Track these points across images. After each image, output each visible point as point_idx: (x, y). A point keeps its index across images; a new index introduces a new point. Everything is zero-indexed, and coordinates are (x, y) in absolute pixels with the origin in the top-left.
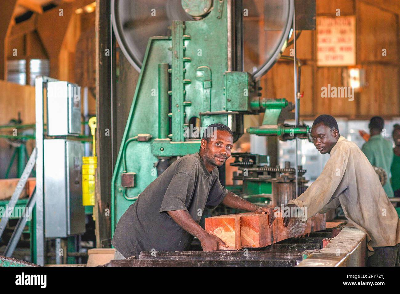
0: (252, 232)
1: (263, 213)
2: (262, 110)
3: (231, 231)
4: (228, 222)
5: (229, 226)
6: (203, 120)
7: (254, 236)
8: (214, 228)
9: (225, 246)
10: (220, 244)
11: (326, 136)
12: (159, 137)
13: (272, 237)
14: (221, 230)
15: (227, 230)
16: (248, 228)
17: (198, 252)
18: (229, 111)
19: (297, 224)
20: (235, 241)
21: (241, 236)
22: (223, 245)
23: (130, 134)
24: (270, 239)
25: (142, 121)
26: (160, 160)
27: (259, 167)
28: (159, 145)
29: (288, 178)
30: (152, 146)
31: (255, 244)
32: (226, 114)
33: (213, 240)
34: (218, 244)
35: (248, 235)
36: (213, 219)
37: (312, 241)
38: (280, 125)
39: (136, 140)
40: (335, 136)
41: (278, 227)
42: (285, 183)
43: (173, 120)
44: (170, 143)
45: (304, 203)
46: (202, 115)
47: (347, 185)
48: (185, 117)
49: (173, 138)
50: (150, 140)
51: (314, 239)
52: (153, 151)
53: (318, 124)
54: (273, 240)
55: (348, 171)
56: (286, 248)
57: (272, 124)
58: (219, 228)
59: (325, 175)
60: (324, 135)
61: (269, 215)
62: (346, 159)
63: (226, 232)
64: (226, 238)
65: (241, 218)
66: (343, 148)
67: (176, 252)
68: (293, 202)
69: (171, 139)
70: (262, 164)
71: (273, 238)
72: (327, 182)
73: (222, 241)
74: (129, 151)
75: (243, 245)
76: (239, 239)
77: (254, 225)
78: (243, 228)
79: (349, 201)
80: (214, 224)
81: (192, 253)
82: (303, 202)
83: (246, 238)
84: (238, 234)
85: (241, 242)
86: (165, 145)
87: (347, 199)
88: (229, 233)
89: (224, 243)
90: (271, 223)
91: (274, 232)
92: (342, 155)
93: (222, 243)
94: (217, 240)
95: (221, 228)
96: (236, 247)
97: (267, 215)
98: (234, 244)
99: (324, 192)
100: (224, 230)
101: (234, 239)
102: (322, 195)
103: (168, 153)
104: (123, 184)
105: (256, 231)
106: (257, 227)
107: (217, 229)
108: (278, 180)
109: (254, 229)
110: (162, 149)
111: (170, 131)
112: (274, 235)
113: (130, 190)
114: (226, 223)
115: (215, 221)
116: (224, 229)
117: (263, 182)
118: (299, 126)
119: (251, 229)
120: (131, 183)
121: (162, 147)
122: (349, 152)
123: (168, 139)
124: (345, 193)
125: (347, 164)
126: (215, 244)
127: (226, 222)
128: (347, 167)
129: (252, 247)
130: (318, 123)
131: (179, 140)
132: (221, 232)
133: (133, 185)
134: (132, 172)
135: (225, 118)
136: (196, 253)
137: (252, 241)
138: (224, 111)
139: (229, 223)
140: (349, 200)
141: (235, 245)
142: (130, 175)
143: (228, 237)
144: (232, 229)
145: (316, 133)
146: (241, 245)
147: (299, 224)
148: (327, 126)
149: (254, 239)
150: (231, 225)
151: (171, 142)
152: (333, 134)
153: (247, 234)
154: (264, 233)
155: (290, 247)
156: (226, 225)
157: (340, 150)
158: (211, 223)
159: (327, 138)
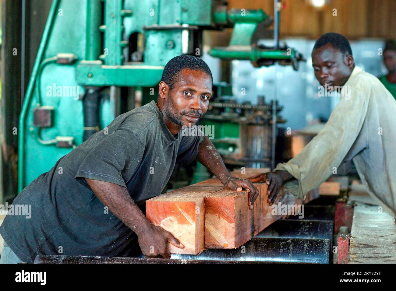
0: (223, 222)
1: (239, 189)
2: (230, 25)
3: (188, 223)
4: (184, 209)
5: (185, 214)
6: (148, 36)
7: (226, 229)
8: (161, 217)
9: (178, 245)
10: (170, 241)
11: (336, 65)
12: (87, 58)
13: (253, 226)
14: (171, 220)
15: (182, 221)
16: (216, 217)
17: (133, 260)
18: (185, 26)
19: (286, 197)
20: (195, 240)
21: (204, 229)
22: (176, 244)
23: (48, 53)
24: (250, 230)
25: (64, 36)
26: (87, 91)
27: (222, 101)
28: (87, 70)
29: (262, 119)
30: (76, 71)
31: (227, 243)
32: (180, 30)
33: (159, 236)
34: (167, 242)
35: (217, 229)
36: (159, 202)
37: (310, 225)
38: (254, 45)
39: (55, 62)
40: (349, 65)
41: (262, 208)
42: (257, 124)
43: (106, 35)
44: (101, 69)
45: (301, 168)
46: (147, 30)
47: (366, 142)
48: (123, 32)
49: (106, 61)
50: (74, 62)
51: (313, 223)
52: (79, 78)
53: (323, 47)
54: (254, 231)
55: (368, 121)
56: (275, 245)
57: (243, 44)
58: (168, 218)
59: (333, 126)
60: (334, 63)
61: (249, 193)
62: (366, 103)
63: (181, 226)
64: (181, 234)
65: (206, 201)
66: (361, 85)
67: (96, 259)
68: (284, 168)
69: (103, 62)
70: (226, 97)
71: (254, 228)
72: (336, 136)
73: (173, 237)
74: (45, 77)
75: (208, 244)
76: (201, 235)
77: (227, 211)
78: (209, 217)
79: (368, 165)
80: (160, 211)
81: (122, 260)
82: (299, 167)
83: (212, 233)
84: (200, 227)
85: (204, 239)
86: (94, 70)
87: (366, 164)
88: (185, 226)
89: (178, 242)
90: (253, 204)
91: (255, 217)
92: (360, 96)
93: (173, 241)
94: (167, 235)
95: (172, 217)
96: (196, 250)
97: (246, 193)
98: (193, 244)
99: (331, 153)
100: (177, 222)
101: (194, 237)
102: (328, 156)
103: (98, 81)
104: (36, 122)
105: (230, 222)
106: (232, 216)
107: (166, 219)
108: (248, 120)
109: (227, 218)
110: (90, 75)
111: (102, 51)
112: (255, 223)
113: (46, 132)
114: (180, 210)
115: (163, 206)
116: (178, 220)
117: (226, 121)
118: (278, 48)
119: (222, 219)
120: (46, 121)
121: (91, 72)
122: (369, 92)
123: (99, 62)
124: (362, 154)
125: (366, 110)
126: (162, 242)
127: (181, 208)
128: (367, 114)
129: (221, 247)
130: (324, 45)
131: (114, 63)
132: (172, 224)
133: (49, 124)
134: (48, 106)
135: (178, 35)
136: (128, 261)
137: (224, 237)
138: (177, 25)
139: (187, 210)
140: (370, 165)
141: (194, 246)
142: (46, 111)
143: (184, 232)
144: (190, 221)
145: (321, 60)
146: (204, 244)
147: (288, 197)
148: (338, 48)
149: (226, 235)
150: (189, 213)
151: (104, 67)
152: (347, 62)
153: (214, 225)
154: (242, 223)
155: (281, 243)
156: (180, 213)
157: (357, 89)
158: (155, 210)
159: (338, 67)
